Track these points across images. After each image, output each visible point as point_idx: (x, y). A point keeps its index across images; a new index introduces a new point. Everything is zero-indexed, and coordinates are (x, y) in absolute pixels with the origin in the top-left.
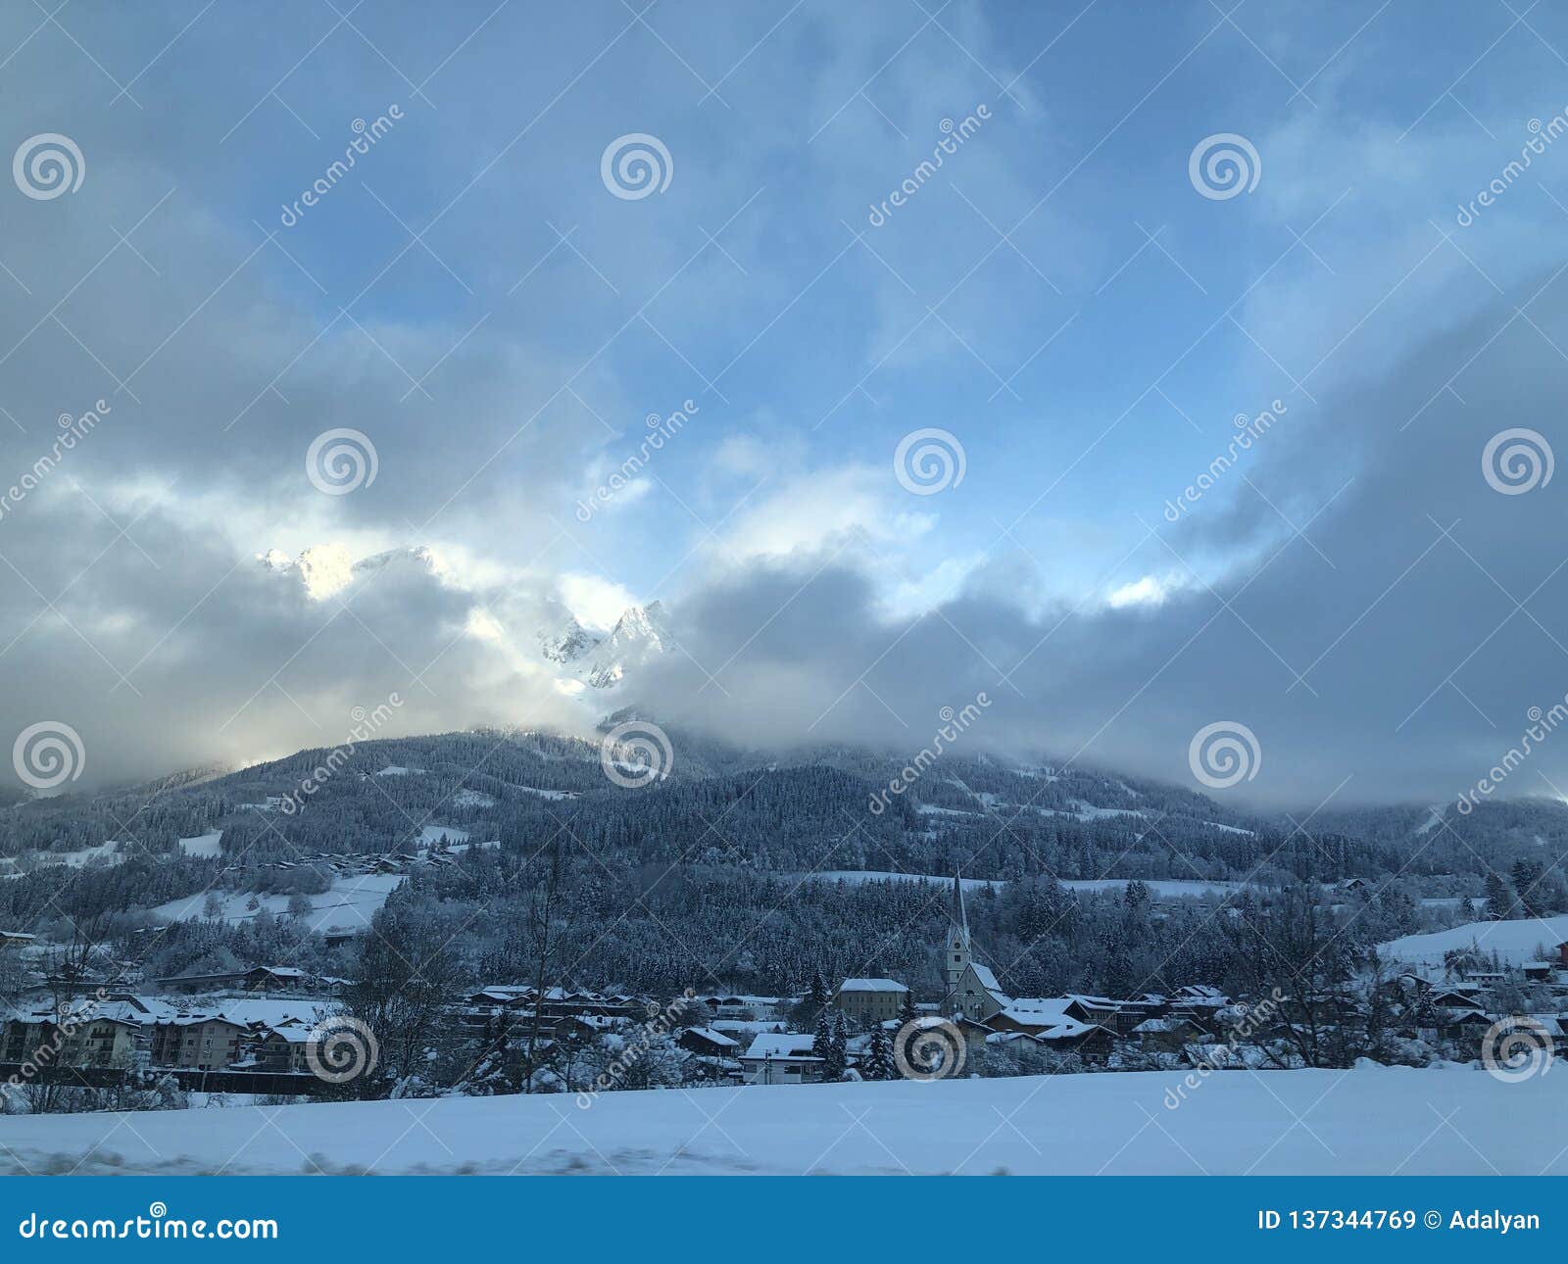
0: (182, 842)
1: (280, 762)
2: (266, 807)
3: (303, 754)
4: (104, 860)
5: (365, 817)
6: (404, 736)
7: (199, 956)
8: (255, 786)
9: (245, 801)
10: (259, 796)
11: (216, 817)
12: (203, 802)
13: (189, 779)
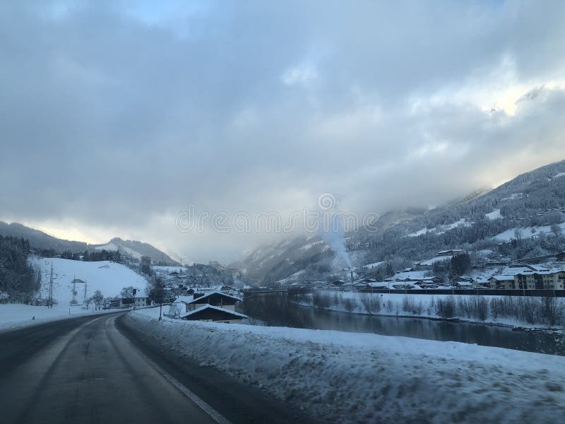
0: (487, 215)
1: (511, 182)
2: (513, 198)
3: (520, 176)
4: (462, 225)
5: (556, 194)
6: (561, 160)
7: (529, 251)
8: (505, 192)
9: (503, 197)
10: (509, 194)
11: (495, 205)
12: (489, 200)
13: (477, 195)
